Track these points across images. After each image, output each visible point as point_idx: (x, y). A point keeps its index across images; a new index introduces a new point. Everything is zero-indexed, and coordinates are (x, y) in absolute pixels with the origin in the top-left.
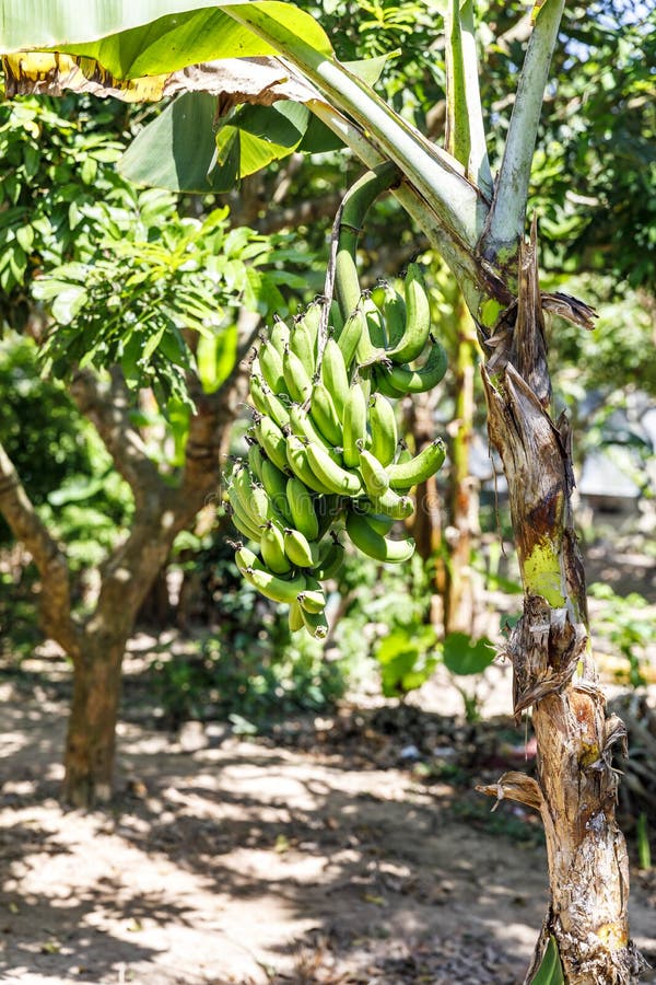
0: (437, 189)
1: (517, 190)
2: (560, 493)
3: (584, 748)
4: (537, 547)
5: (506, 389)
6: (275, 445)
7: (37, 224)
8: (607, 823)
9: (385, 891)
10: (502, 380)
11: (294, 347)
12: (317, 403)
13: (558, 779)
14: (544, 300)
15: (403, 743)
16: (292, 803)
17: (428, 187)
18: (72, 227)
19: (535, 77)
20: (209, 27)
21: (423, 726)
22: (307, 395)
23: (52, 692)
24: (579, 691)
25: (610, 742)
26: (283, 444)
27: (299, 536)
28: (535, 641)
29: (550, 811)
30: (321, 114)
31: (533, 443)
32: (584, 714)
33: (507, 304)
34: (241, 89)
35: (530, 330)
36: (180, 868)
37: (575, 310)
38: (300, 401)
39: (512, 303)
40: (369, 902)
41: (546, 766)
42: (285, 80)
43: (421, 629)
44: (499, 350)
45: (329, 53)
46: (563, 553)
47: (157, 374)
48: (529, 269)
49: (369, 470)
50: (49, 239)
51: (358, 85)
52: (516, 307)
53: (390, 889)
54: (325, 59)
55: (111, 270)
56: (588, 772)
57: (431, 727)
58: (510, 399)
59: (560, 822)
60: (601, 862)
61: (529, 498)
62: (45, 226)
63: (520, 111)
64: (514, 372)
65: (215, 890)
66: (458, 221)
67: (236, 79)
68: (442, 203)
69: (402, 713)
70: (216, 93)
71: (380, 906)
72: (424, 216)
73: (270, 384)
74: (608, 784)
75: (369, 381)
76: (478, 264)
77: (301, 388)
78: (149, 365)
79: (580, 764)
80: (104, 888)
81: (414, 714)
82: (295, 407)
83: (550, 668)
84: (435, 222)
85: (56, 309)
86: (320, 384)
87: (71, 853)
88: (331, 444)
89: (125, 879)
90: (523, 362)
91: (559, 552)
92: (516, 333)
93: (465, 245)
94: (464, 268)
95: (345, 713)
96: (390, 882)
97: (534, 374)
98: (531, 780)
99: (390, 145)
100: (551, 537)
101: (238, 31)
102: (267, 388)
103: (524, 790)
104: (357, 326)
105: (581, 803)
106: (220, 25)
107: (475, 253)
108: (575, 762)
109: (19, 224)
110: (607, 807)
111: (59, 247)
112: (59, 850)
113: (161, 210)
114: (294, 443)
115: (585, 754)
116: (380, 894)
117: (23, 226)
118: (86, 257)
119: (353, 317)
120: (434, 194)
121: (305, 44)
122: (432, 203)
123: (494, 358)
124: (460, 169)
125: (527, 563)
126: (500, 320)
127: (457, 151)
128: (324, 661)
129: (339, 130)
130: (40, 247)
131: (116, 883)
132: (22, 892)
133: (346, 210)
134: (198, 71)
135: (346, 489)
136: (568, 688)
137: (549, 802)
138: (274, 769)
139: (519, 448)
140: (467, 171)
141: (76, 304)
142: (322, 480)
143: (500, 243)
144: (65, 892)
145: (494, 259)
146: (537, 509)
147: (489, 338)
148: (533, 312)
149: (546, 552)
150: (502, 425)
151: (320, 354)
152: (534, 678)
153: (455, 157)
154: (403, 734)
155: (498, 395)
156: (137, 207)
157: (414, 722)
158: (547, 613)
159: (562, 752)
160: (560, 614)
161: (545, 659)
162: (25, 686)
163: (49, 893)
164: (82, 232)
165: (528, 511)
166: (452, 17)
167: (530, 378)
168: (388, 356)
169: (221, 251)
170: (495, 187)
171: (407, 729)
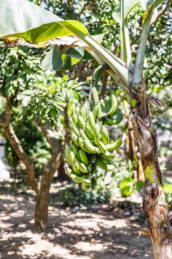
0: (118, 70)
1: (140, 69)
2: (154, 151)
3: (162, 221)
4: (148, 166)
5: (138, 124)
6: (76, 140)
7: (18, 80)
8: (169, 242)
9: (120, 253)
10: (137, 121)
11: (80, 113)
12: (86, 129)
13: (155, 230)
14: (148, 99)
15: (126, 211)
16: (95, 229)
17: (116, 69)
18: (27, 80)
19: (144, 39)
20: (56, 28)
21: (131, 206)
22: (84, 126)
23: (34, 199)
24: (160, 205)
25: (169, 219)
26: (78, 140)
27: (83, 165)
28: (148, 192)
29: (153, 238)
30: (88, 50)
31: (146, 138)
32: (162, 212)
33: (138, 100)
34: (66, 44)
35: (144, 107)
36: (63, 248)
37: (156, 102)
38: (82, 128)
39: (139, 100)
40: (115, 256)
41: (152, 226)
42: (78, 41)
43: (131, 180)
44: (136, 113)
45: (88, 34)
46: (155, 168)
47: (50, 119)
48: (143, 91)
49: (101, 147)
50: (21, 83)
51: (96, 43)
52: (140, 101)
53: (121, 252)
54: (87, 36)
55: (37, 92)
56: (163, 228)
57: (133, 207)
58: (139, 126)
59: (156, 241)
60: (168, 253)
61: (145, 153)
62: (20, 80)
63: (140, 48)
64: (140, 119)
65: (72, 254)
66: (124, 78)
67: (65, 41)
68: (120, 74)
69: (126, 203)
70: (59, 45)
71: (118, 257)
72: (115, 77)
73: (75, 124)
74: (169, 231)
75: (101, 122)
76: (130, 90)
77: (82, 125)
78: (48, 117)
79: (161, 225)
80: (44, 253)
81: (129, 203)
82: (81, 130)
83: (152, 199)
84: (118, 78)
85: (23, 102)
86: (88, 123)
87: (36, 244)
88: (91, 140)
89: (50, 251)
90: (142, 116)
91: (154, 168)
92: (140, 108)
93: (126, 84)
94: (126, 91)
95: (111, 203)
96: (121, 251)
97: (146, 119)
98: (148, 230)
99: (105, 58)
100: (151, 164)
101: (63, 29)
102: (74, 125)
103: (146, 232)
104: (98, 107)
105: (162, 236)
106: (58, 27)
107: (129, 87)
108: (160, 225)
109: (14, 80)
110: (169, 237)
111: (24, 86)
112: (32, 243)
113: (51, 75)
114: (81, 140)
115: (163, 223)
116: (118, 254)
117: (15, 80)
118: (31, 88)
119: (96, 105)
120: (117, 71)
121: (81, 32)
122: (117, 73)
123: (135, 115)
124: (125, 64)
125: (145, 171)
126: (136, 105)
127: (124, 59)
128: (106, 189)
129: (92, 54)
130: (19, 86)
131: (47, 252)
132: (22, 254)
133: (94, 76)
134: (55, 39)
135: (95, 152)
136: (157, 205)
137: (153, 236)
138: (91, 219)
139: (142, 139)
140: (126, 64)
141: (28, 101)
142: (88, 149)
143: (136, 84)
144: (33, 254)
145: (134, 89)
146: (147, 156)
147: (133, 109)
148: (145, 102)
149: (150, 167)
150: (137, 133)
151: (88, 115)
152: (148, 202)
153: (123, 61)
154: (126, 209)
155: (136, 125)
156: (44, 75)
157: (129, 205)
158: (151, 184)
159: (156, 222)
160: (154, 185)
161: (151, 197)
162: (27, 197)
163: (29, 255)
164: (30, 81)
165: (145, 156)
166: (122, 23)
167: (145, 120)
168: (106, 115)
169: (66, 87)
170: (134, 69)
171: (127, 207)
